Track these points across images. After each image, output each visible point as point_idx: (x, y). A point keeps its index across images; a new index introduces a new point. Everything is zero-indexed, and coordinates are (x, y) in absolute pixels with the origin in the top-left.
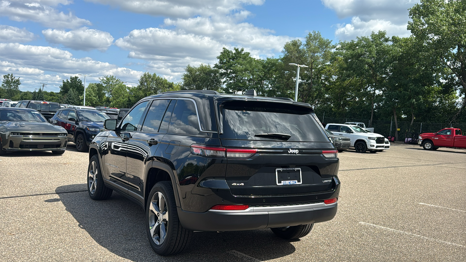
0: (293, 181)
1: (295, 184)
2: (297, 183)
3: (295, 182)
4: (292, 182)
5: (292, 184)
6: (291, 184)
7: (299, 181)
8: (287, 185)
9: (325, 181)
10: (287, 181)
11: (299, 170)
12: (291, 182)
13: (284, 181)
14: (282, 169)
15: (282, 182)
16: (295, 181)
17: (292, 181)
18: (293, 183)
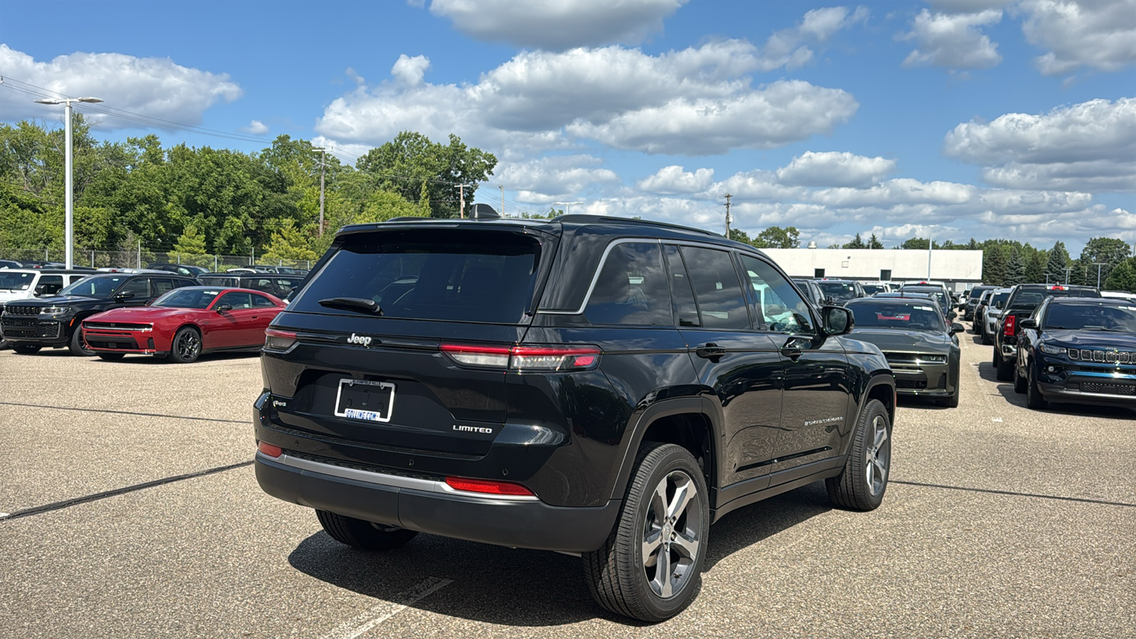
0: (370, 412)
1: (373, 419)
2: (378, 419)
3: (374, 416)
4: (367, 415)
5: (365, 418)
6: (363, 419)
7: (384, 415)
8: (356, 420)
9: (461, 428)
10: (356, 410)
11: (391, 388)
12: (365, 414)
13: (351, 410)
14: (352, 381)
15: (347, 410)
16: (373, 412)
17: (367, 412)
18: (368, 417)
